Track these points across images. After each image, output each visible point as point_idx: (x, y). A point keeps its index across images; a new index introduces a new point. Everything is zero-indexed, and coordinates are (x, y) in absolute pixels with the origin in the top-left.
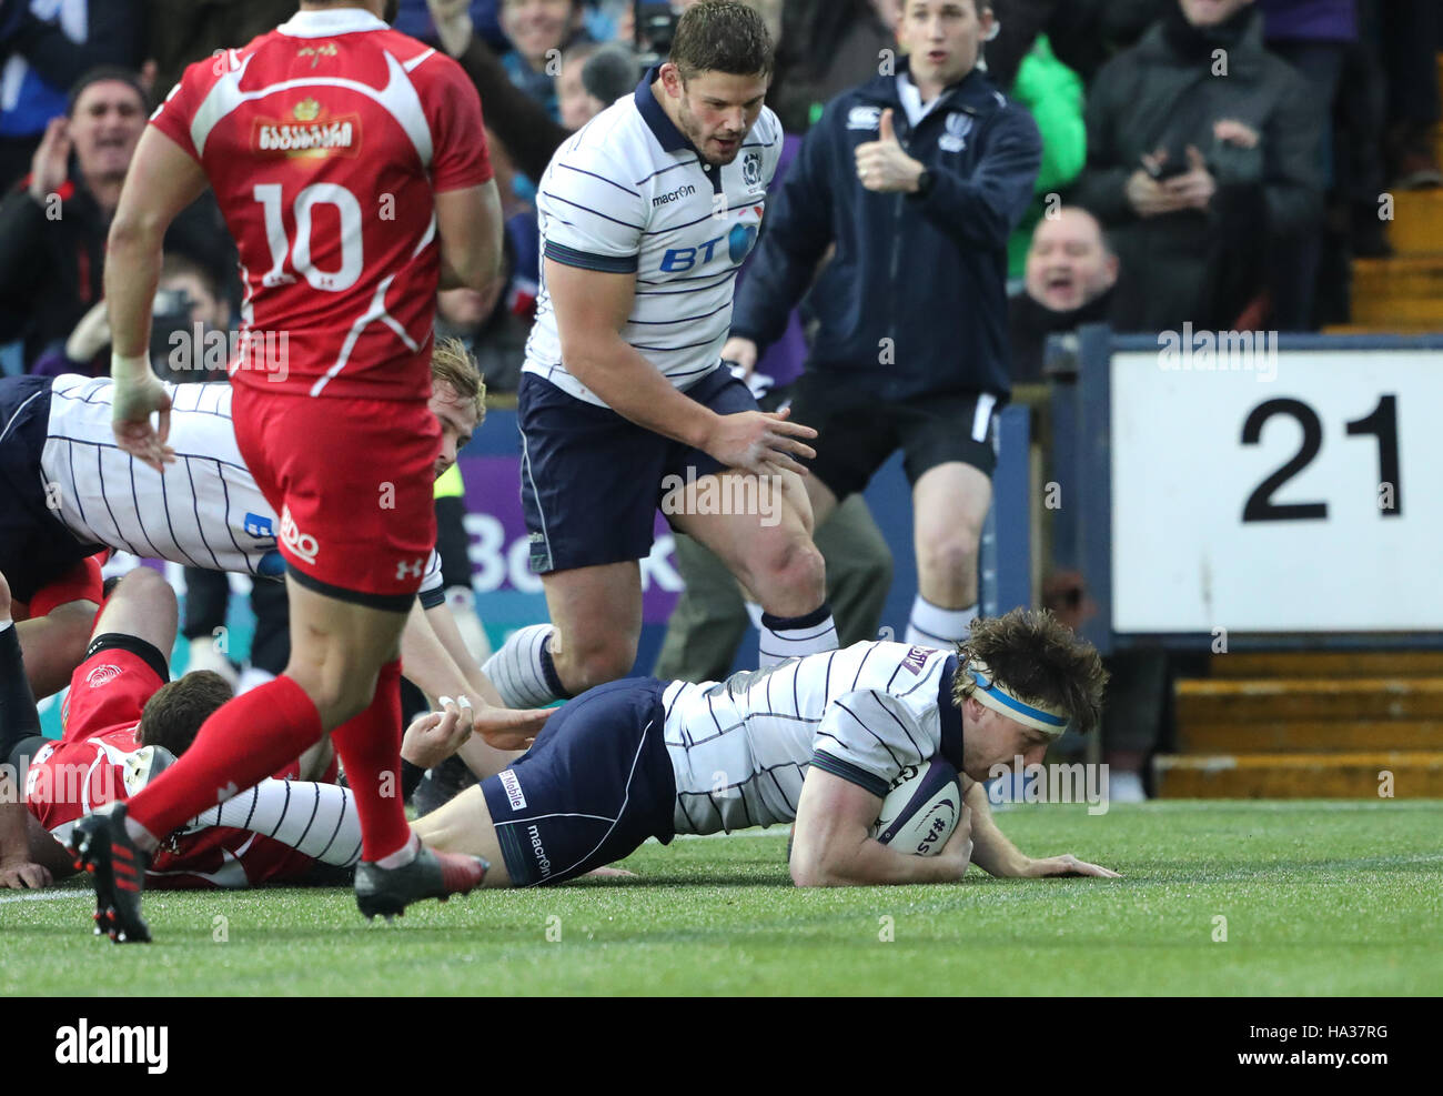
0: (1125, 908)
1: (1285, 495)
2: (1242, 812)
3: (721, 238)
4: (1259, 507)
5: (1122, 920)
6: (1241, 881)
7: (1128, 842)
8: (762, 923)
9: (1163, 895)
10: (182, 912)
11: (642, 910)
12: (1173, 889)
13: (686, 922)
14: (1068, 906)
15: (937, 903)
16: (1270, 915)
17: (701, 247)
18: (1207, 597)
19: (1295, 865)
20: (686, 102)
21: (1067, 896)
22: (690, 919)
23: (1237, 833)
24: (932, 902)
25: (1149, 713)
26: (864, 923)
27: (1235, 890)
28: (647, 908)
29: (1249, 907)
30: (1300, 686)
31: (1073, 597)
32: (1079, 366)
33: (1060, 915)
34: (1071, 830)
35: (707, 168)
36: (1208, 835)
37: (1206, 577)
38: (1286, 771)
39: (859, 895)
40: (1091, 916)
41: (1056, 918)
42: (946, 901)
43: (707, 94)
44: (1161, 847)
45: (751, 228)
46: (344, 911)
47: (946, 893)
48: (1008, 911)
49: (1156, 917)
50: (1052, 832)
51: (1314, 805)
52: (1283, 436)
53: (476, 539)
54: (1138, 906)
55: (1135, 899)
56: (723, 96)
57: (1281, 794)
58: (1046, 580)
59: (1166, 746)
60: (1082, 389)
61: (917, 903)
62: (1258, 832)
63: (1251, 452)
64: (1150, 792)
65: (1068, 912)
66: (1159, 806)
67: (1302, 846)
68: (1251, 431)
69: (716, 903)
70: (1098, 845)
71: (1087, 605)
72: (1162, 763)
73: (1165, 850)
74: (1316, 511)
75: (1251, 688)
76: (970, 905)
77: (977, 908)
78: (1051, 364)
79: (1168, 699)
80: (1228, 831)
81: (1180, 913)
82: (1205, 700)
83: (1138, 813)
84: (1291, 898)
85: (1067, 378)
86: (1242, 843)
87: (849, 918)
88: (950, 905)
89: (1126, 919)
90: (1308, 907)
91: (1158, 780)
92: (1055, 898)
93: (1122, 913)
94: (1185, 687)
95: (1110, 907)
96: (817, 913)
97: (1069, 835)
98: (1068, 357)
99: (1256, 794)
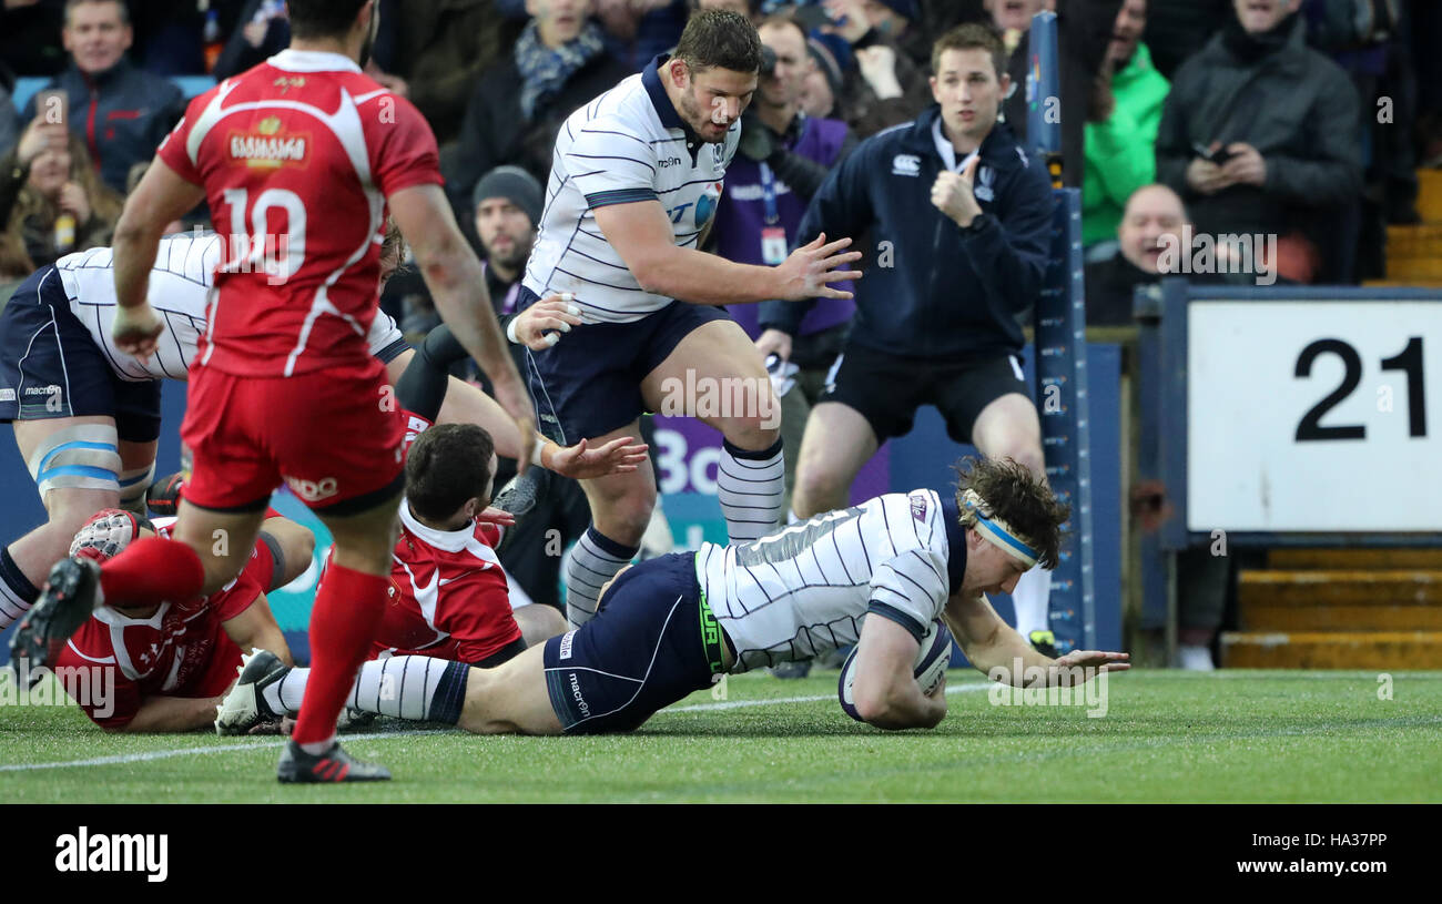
0: (1196, 757)
1: (1330, 420)
2: (1293, 680)
3: (691, 204)
4: (1310, 429)
5: (1194, 768)
6: (1292, 735)
7: (1198, 703)
8: (898, 768)
9: (1228, 747)
10: (420, 756)
11: (799, 757)
12: (1236, 742)
13: (835, 766)
14: (1149, 756)
15: (1042, 753)
16: (1317, 765)
17: (675, 209)
18: (1266, 502)
19: (1337, 722)
20: (691, 92)
21: (1148, 748)
22: (838, 764)
23: (1289, 697)
24: (1038, 752)
25: (1217, 597)
26: (982, 768)
27: (1287, 744)
28: (803, 755)
29: (1298, 758)
30: (1342, 576)
31: (1155, 502)
32: (1162, 312)
33: (1143, 763)
34: (1152, 693)
35: (691, 145)
36: (1265, 698)
37: (1265, 487)
38: (1330, 646)
39: (977, 745)
40: (1169, 765)
41: (1140, 765)
42: (1049, 751)
43: (713, 86)
44: (1226, 708)
45: (713, 200)
46: (553, 756)
47: (1050, 745)
48: (1101, 760)
49: (1222, 766)
50: (1137, 694)
51: (1353, 674)
52: (1330, 370)
53: (665, 450)
54: (1208, 756)
55: (1205, 751)
56: (724, 88)
57: (1327, 665)
58: (1133, 488)
59: (1230, 624)
60: (1164, 331)
61: (1025, 752)
62: (1306, 696)
63: (1303, 382)
64: (1217, 663)
65: (1150, 761)
66: (1224, 674)
67: (1343, 707)
68: (1303, 367)
69: (859, 751)
70: (1175, 705)
71: (1167, 509)
72: (1228, 638)
73: (1230, 710)
74: (1356, 433)
75: (1301, 577)
76: (1070, 754)
77: (1074, 757)
78: (1139, 311)
79: (1232, 586)
80: (1282, 695)
81: (1242, 763)
82: (1263, 587)
83: (1208, 679)
84: (1333, 752)
85: (1152, 321)
86: (1293, 705)
87: (970, 765)
88: (1053, 755)
89: (1198, 767)
90: (1348, 759)
91: (1225, 654)
92: (1139, 749)
93: (1194, 761)
94: (1247, 576)
95: (1184, 756)
96: (942, 760)
97: (1152, 698)
98: (1153, 304)
99: (1305, 665)
